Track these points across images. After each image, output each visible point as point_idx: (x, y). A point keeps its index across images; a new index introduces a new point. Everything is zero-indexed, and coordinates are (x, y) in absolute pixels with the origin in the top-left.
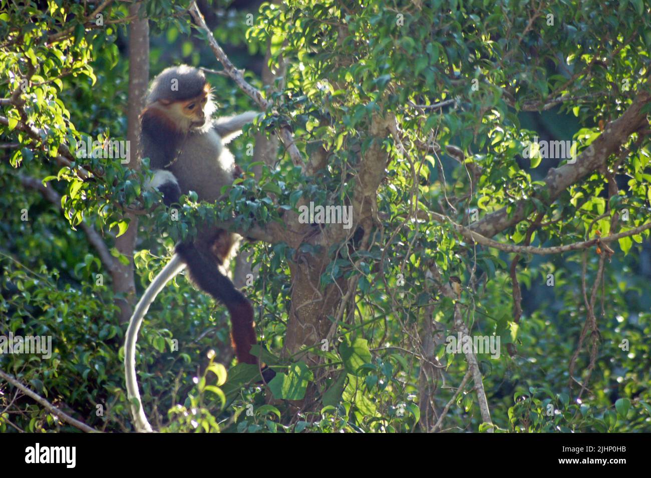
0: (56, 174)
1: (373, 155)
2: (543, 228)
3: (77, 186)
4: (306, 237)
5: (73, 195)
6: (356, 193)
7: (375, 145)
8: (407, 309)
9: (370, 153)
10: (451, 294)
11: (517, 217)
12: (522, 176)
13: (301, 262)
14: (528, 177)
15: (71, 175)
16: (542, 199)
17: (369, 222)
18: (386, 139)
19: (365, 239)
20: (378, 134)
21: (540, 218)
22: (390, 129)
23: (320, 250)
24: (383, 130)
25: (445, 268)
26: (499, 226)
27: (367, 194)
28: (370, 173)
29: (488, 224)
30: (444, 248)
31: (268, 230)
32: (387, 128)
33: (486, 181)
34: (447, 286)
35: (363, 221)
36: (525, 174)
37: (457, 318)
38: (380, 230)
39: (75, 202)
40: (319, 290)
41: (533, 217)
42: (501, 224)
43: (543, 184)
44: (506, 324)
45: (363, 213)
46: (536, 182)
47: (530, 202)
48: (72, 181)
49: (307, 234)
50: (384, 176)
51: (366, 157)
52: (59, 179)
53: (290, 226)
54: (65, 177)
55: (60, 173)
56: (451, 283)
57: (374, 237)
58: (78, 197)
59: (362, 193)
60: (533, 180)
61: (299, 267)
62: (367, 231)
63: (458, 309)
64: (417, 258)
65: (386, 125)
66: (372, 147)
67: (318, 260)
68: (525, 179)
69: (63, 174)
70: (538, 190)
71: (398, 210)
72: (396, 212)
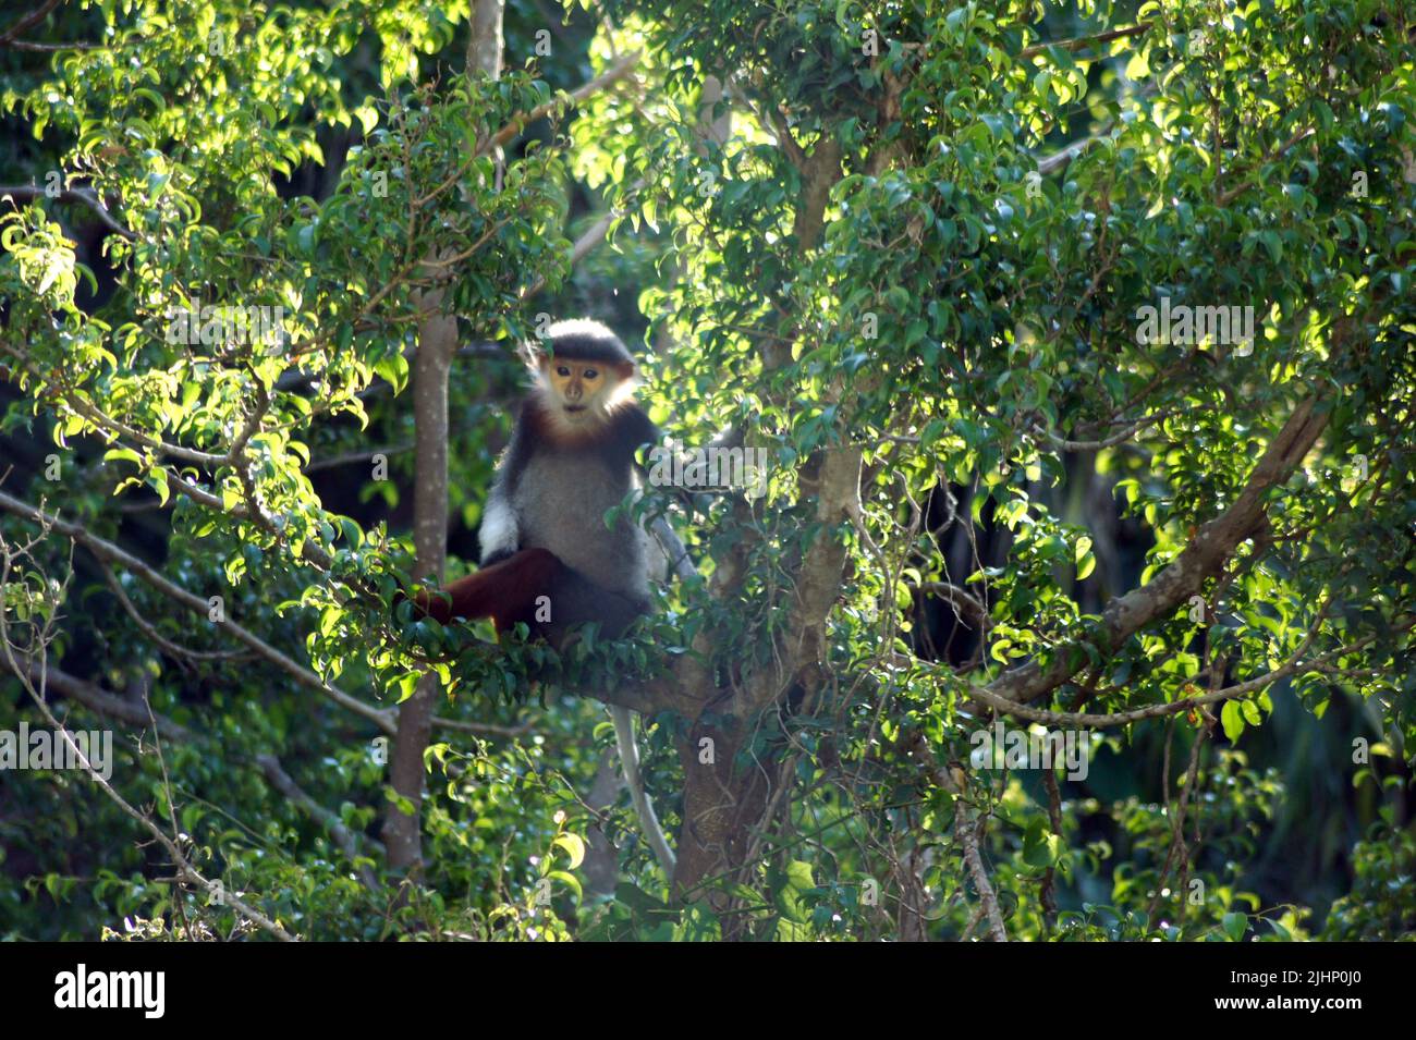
0: (299, 598)
1: (821, 556)
2: (1098, 698)
3: (333, 615)
4: (709, 704)
5: (326, 630)
6: (792, 624)
7: (824, 539)
8: (876, 810)
9: (816, 554)
10: (951, 785)
11: (1055, 677)
12: (1064, 604)
14: (1075, 606)
15: (323, 598)
16: (1097, 643)
17: (813, 672)
18: (842, 525)
19: (807, 700)
20: (829, 519)
21: (1093, 681)
22: (849, 509)
23: (733, 722)
24: (838, 512)
25: (939, 740)
26: (1025, 692)
27: (809, 623)
28: (815, 587)
29: (1007, 688)
30: (938, 707)
31: (647, 693)
32: (844, 510)
33: (1005, 611)
34: (943, 774)
35: (804, 670)
36: (1068, 601)
37: (960, 824)
38: (831, 687)
39: (329, 642)
40: (731, 789)
41: (1083, 677)
42: (1030, 687)
43: (1098, 618)
44: (1039, 836)
45: (803, 656)
46: (1088, 616)
47: (1077, 648)
48: (325, 609)
49: (710, 700)
50: (837, 594)
51: (809, 560)
52: (303, 605)
53: (682, 686)
54: (314, 602)
55: (305, 596)
56: (949, 768)
57: (821, 697)
58: (334, 634)
59: (802, 621)
60: (1081, 613)
61: (697, 754)
62: (811, 687)
63: (962, 810)
64: (892, 728)
65: (842, 504)
66: (818, 541)
67: (729, 740)
68: (1070, 609)
69: (309, 597)
70: (1091, 628)
71: (863, 649)
72: (858, 653)
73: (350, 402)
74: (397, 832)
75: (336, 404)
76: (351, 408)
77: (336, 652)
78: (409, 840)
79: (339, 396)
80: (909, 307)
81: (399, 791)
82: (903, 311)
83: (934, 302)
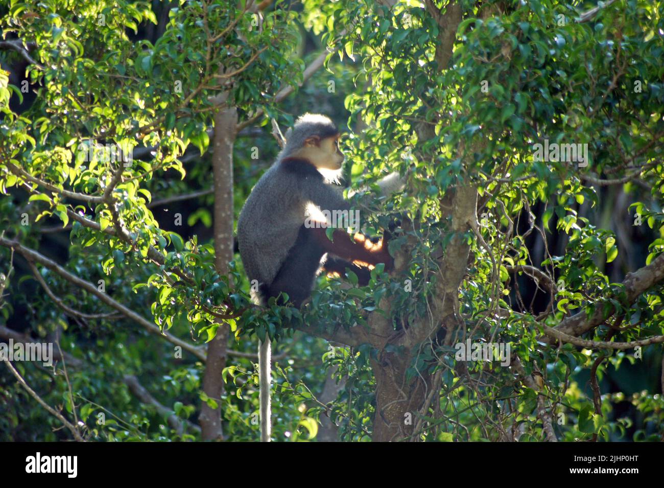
0: (146, 282)
1: (454, 251)
2: (622, 333)
3: (166, 292)
4: (390, 340)
5: (163, 301)
6: (438, 291)
7: (456, 241)
8: (490, 402)
9: (451, 250)
10: (534, 386)
11: (595, 320)
12: (600, 277)
13: (386, 364)
14: (606, 278)
15: (160, 282)
16: (620, 300)
17: (451, 320)
18: (466, 232)
19: (448, 337)
20: (459, 230)
21: (619, 322)
22: (470, 223)
23: (404, 351)
24: (464, 225)
25: (527, 359)
26: (578, 330)
27: (449, 291)
28: (452, 270)
29: (567, 328)
30: (526, 340)
31: (353, 335)
32: (467, 223)
33: (565, 282)
34: (530, 379)
35: (445, 319)
36: (602, 275)
37: (540, 409)
38: (462, 329)
39: (165, 307)
40: (403, 390)
41: (612, 321)
42: (581, 327)
43: (620, 285)
44: (587, 415)
45: (445, 311)
46: (614, 284)
47: (609, 303)
48: (162, 288)
49: (390, 338)
50: (465, 273)
51: (448, 254)
52: (149, 286)
53: (374, 329)
54: (155, 284)
55: (150, 281)
56: (533, 376)
57: (457, 334)
58: (167, 302)
59: (444, 290)
60: (610, 282)
61: (384, 371)
62: (450, 329)
63: (541, 400)
65: (467, 220)
66: (452, 242)
67: (402, 362)
68: (603, 279)
69: (152, 282)
70: (617, 291)
71: (480, 306)
72: (478, 308)
73: (174, 163)
74: (208, 420)
75: (166, 164)
76: (175, 167)
77: (169, 313)
78: (214, 424)
79: (168, 159)
80: (504, 97)
81: (208, 395)
82: (500, 99)
83: (518, 94)
